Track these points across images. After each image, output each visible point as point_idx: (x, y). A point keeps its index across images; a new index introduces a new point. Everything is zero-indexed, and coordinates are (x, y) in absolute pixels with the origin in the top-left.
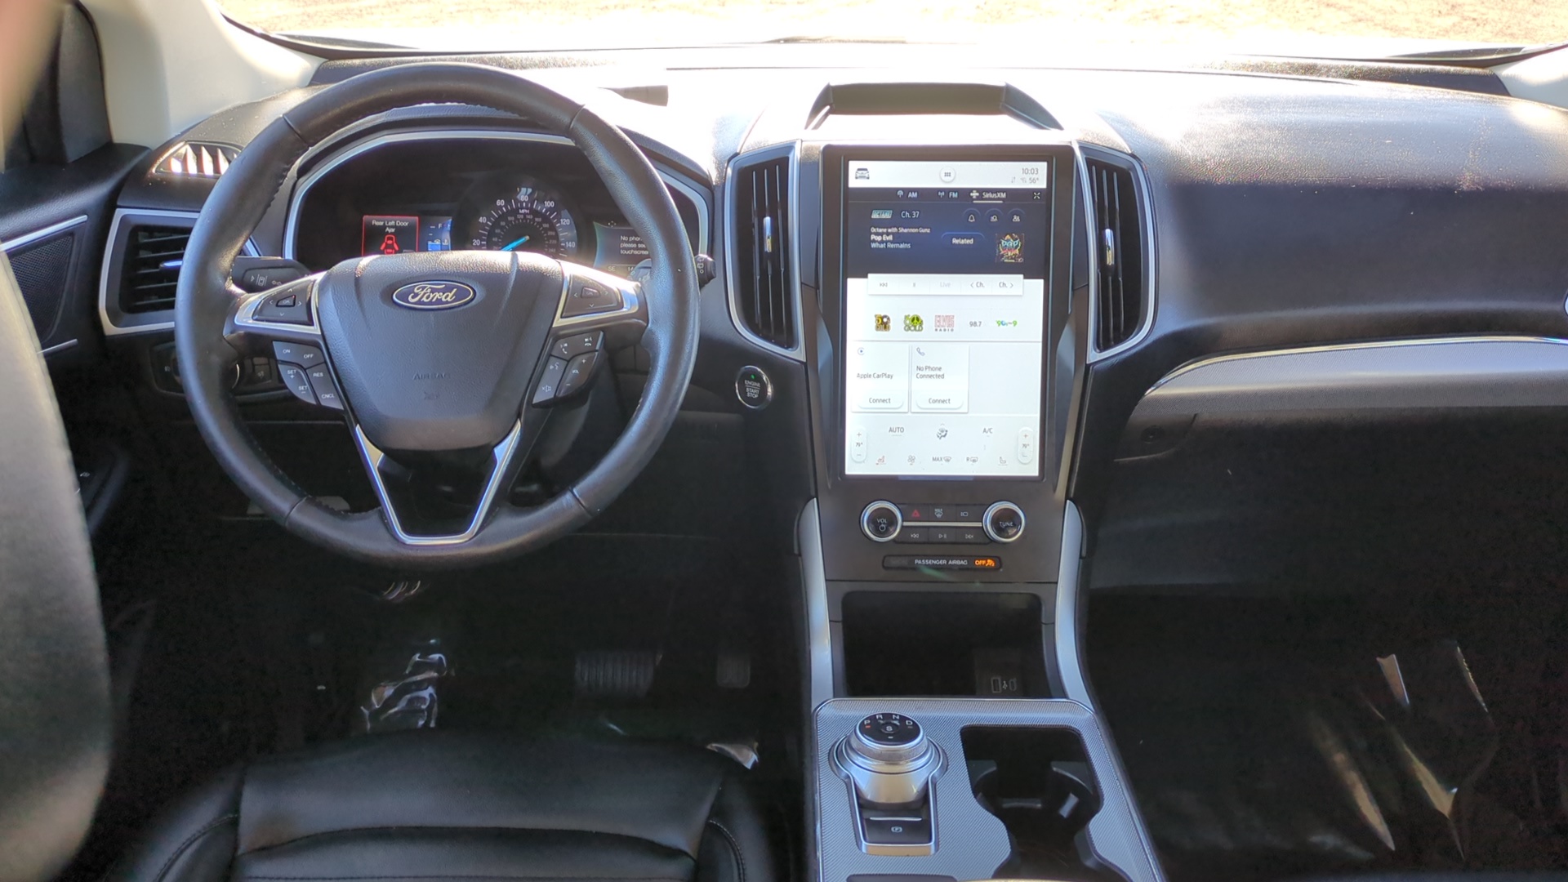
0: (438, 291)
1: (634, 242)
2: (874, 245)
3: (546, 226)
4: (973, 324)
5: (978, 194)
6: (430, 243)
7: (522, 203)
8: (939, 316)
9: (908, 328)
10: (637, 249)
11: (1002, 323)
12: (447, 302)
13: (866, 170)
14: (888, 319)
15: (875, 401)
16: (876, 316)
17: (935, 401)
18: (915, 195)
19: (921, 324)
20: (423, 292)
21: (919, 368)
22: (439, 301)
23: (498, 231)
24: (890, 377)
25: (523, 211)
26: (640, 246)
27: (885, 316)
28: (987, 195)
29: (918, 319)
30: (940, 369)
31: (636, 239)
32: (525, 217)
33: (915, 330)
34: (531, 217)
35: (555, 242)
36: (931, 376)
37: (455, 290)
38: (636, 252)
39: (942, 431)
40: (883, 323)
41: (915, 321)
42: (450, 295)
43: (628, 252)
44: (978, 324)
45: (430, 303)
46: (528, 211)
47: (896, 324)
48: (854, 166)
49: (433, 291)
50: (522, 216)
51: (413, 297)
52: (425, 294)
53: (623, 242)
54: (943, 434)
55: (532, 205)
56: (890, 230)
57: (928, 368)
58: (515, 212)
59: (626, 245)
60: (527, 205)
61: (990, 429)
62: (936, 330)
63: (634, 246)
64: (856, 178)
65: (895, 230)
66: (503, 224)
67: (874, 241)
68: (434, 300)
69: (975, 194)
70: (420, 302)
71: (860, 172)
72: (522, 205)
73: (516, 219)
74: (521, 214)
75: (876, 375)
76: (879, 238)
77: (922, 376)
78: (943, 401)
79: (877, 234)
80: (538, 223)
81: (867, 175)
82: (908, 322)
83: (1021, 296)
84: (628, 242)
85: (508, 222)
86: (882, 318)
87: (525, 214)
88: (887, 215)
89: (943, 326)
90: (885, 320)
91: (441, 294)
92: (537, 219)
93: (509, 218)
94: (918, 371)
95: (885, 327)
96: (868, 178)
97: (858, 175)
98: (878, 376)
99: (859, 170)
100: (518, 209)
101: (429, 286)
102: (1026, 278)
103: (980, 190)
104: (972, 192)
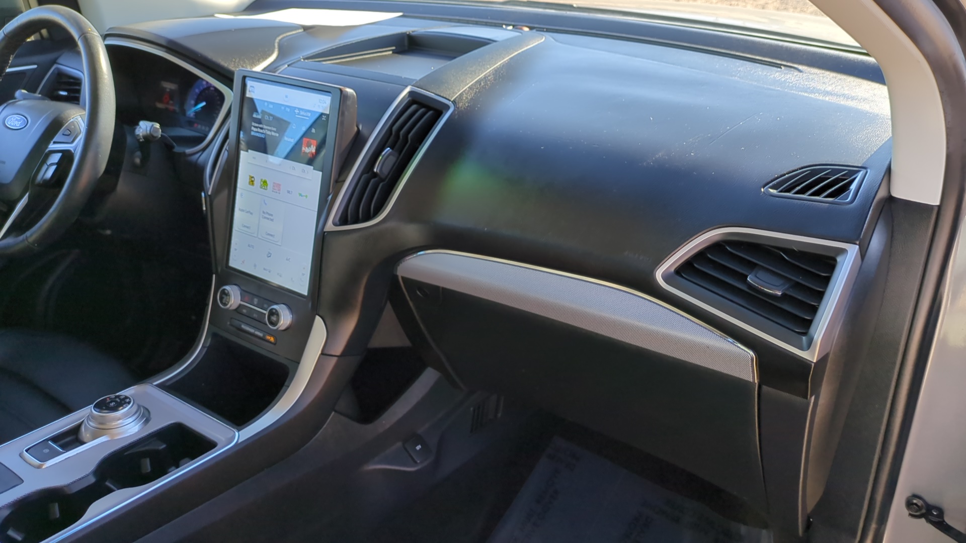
2: (253, 133)
4: (289, 192)
5: (298, 112)
8: (275, 183)
9: (261, 187)
11: (300, 195)
14: (254, 179)
15: (245, 226)
16: (250, 176)
17: (269, 234)
18: (272, 106)
19: (267, 186)
21: (264, 212)
24: (251, 214)
27: (253, 177)
28: (302, 113)
29: (266, 183)
30: (272, 215)
33: (264, 188)
36: (268, 219)
40: (252, 182)
44: (291, 192)
47: (257, 182)
48: (250, 83)
54: (269, 255)
56: (260, 126)
57: (267, 213)
61: (289, 259)
62: (273, 191)
64: (250, 91)
65: (262, 126)
67: (253, 131)
69: (297, 111)
71: (252, 88)
76: (255, 129)
77: (265, 218)
78: (272, 236)
79: (255, 127)
81: (254, 90)
82: (262, 183)
83: (310, 180)
88: (260, 116)
89: (276, 190)
90: (253, 179)
94: (263, 214)
95: (252, 184)
96: (255, 92)
98: (247, 212)
102: (314, 169)
103: (299, 109)
104: (295, 109)
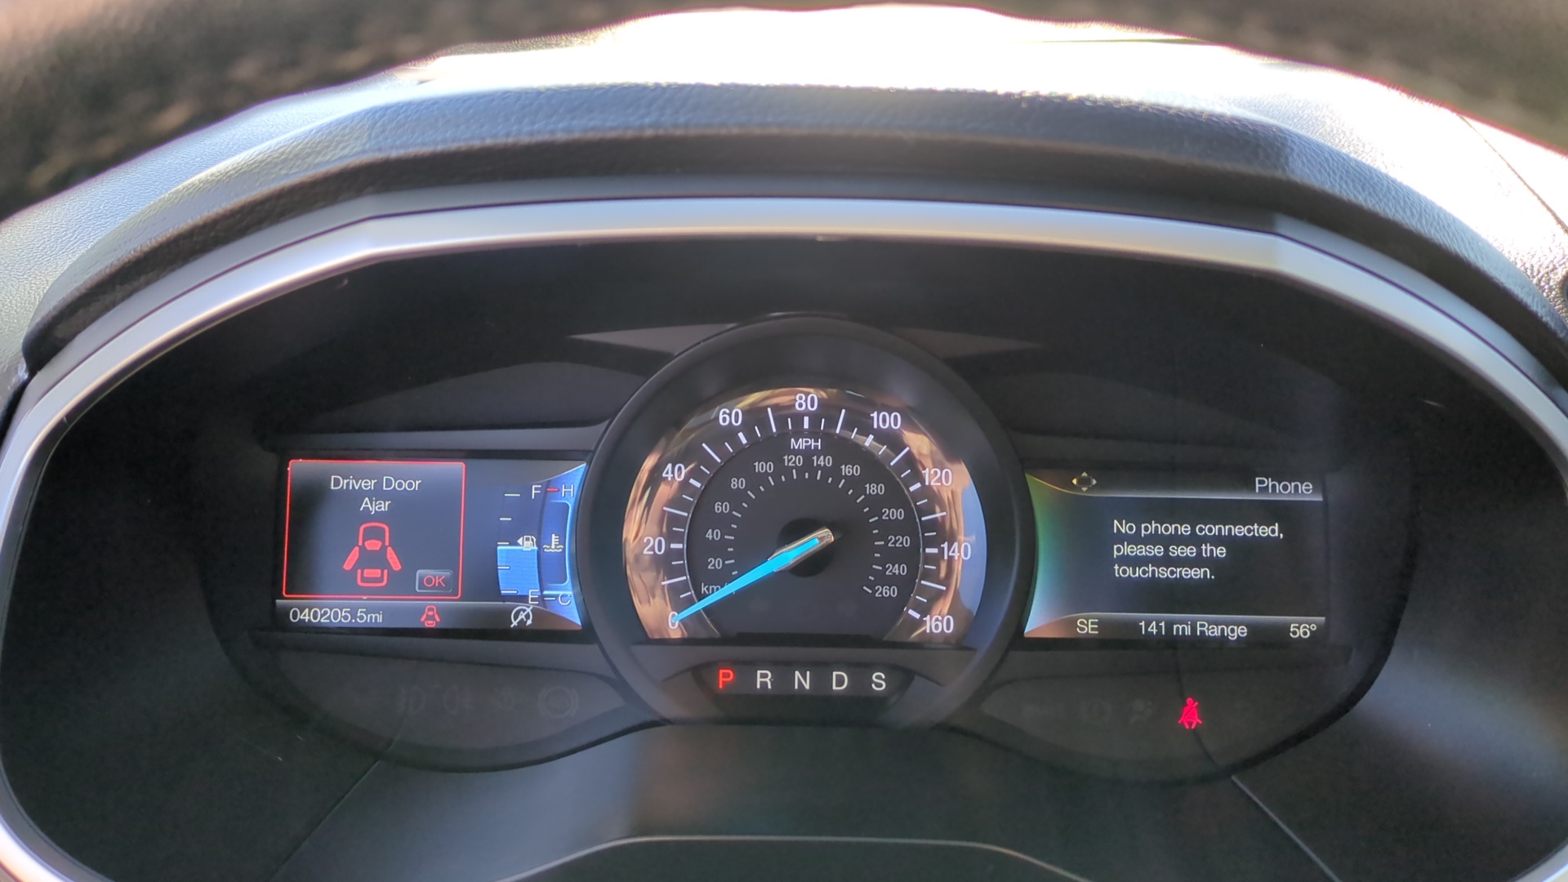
1: (1154, 539)
3: (873, 489)
6: (503, 547)
7: (798, 418)
10: (1167, 561)
23: (720, 508)
25: (802, 443)
26: (1177, 551)
31: (1161, 529)
32: (808, 461)
34: (827, 462)
35: (905, 541)
38: (1164, 573)
43: (1139, 572)
46: (819, 444)
50: (799, 461)
53: (1122, 538)
55: (832, 423)
58: (775, 447)
59: (1128, 550)
60: (814, 422)
63: (1158, 551)
66: (737, 483)
72: (798, 422)
73: (781, 469)
74: (796, 452)
80: (851, 480)
84: (1136, 540)
85: (755, 480)
87: (808, 454)
92: (847, 470)
93: (760, 467)
100: (784, 436)
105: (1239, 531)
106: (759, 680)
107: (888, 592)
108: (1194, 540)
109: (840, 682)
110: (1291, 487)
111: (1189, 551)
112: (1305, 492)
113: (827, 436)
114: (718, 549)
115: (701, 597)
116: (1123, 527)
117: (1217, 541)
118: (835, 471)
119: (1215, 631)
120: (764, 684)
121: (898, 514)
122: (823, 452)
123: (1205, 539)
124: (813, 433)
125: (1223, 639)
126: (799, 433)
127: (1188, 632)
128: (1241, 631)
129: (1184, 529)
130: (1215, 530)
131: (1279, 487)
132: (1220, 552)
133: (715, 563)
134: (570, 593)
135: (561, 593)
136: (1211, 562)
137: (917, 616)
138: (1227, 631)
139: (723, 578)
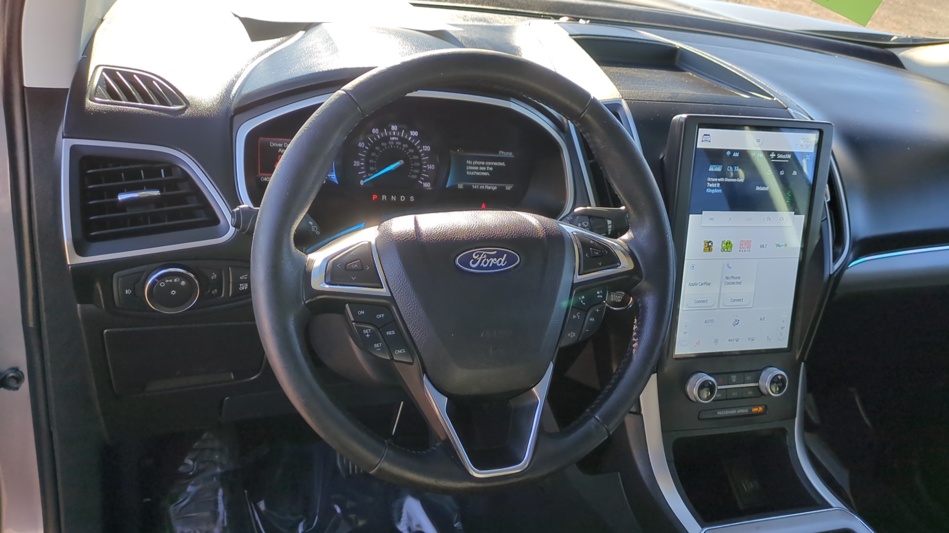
0: (493, 256)
1: (476, 165)
2: (708, 191)
3: (411, 151)
4: (762, 246)
5: (774, 155)
7: (392, 131)
8: (743, 241)
9: (723, 250)
10: (479, 171)
11: (779, 246)
12: (501, 267)
13: (709, 135)
14: (712, 243)
15: (698, 302)
16: (704, 241)
17: (734, 300)
18: (736, 155)
19: (731, 247)
20: (480, 258)
21: (727, 278)
22: (495, 266)
23: (373, 154)
24: (709, 284)
25: (393, 138)
26: (481, 168)
27: (710, 242)
28: (779, 156)
29: (730, 243)
30: (739, 278)
31: (478, 163)
32: (395, 143)
33: (727, 251)
34: (399, 143)
35: (418, 164)
36: (733, 283)
37: (505, 255)
38: (478, 174)
39: (736, 321)
40: (708, 247)
41: (728, 245)
42: (503, 260)
43: (472, 173)
44: (765, 246)
45: (488, 268)
46: (397, 139)
47: (717, 246)
48: (702, 131)
49: (489, 257)
50: (393, 143)
51: (473, 263)
52: (482, 259)
53: (469, 165)
54: (736, 323)
55: (401, 134)
56: (719, 180)
57: (732, 277)
58: (386, 139)
59: (471, 168)
60: (396, 133)
61: (764, 318)
62: (740, 251)
63: (477, 168)
64: (702, 141)
65: (722, 180)
66: (377, 148)
67: (709, 188)
68: (490, 265)
70: (479, 268)
71: (705, 137)
72: (392, 133)
73: (388, 145)
74: (392, 141)
75: (700, 284)
76: (711, 185)
77: (728, 283)
78: (739, 300)
79: (711, 182)
80: (405, 148)
81: (709, 140)
82: (723, 245)
84: (472, 165)
85: (382, 147)
86: (708, 243)
87: (395, 141)
88: (719, 169)
89: (744, 248)
90: (710, 244)
91: (495, 259)
92: (404, 146)
93: (383, 144)
94: (727, 280)
95: (709, 250)
96: (710, 142)
97: (704, 139)
98: (702, 284)
99: (705, 135)
100: (389, 137)
101: (484, 252)
102: (795, 214)
103: (776, 153)
104: (771, 154)
105: (495, 164)
106: (383, 198)
107: (414, 177)
108: (485, 166)
109: (403, 198)
110: (507, 153)
111: (484, 168)
112: (510, 154)
113: (400, 137)
114: (373, 165)
115: (369, 177)
116: (469, 162)
117: (490, 166)
118: (401, 146)
119: (489, 188)
120: (384, 199)
121: (417, 157)
122: (399, 141)
123: (488, 166)
124: (396, 136)
125: (491, 190)
126: (392, 136)
127: (483, 188)
128: (495, 188)
129: (483, 163)
130: (490, 163)
131: (505, 154)
132: (491, 169)
133: (372, 169)
134: (334, 175)
135: (332, 175)
136: (489, 171)
137: (421, 183)
138: (492, 188)
139: (374, 172)
